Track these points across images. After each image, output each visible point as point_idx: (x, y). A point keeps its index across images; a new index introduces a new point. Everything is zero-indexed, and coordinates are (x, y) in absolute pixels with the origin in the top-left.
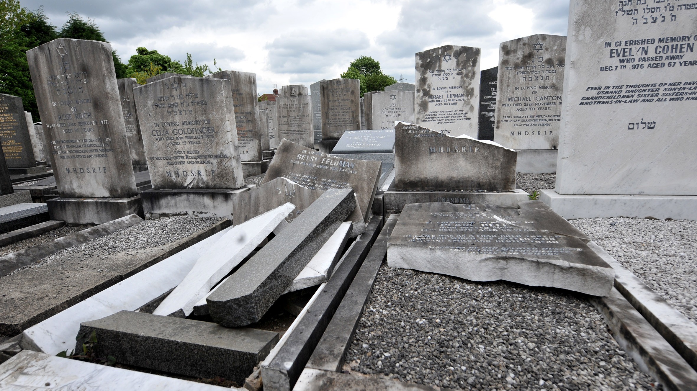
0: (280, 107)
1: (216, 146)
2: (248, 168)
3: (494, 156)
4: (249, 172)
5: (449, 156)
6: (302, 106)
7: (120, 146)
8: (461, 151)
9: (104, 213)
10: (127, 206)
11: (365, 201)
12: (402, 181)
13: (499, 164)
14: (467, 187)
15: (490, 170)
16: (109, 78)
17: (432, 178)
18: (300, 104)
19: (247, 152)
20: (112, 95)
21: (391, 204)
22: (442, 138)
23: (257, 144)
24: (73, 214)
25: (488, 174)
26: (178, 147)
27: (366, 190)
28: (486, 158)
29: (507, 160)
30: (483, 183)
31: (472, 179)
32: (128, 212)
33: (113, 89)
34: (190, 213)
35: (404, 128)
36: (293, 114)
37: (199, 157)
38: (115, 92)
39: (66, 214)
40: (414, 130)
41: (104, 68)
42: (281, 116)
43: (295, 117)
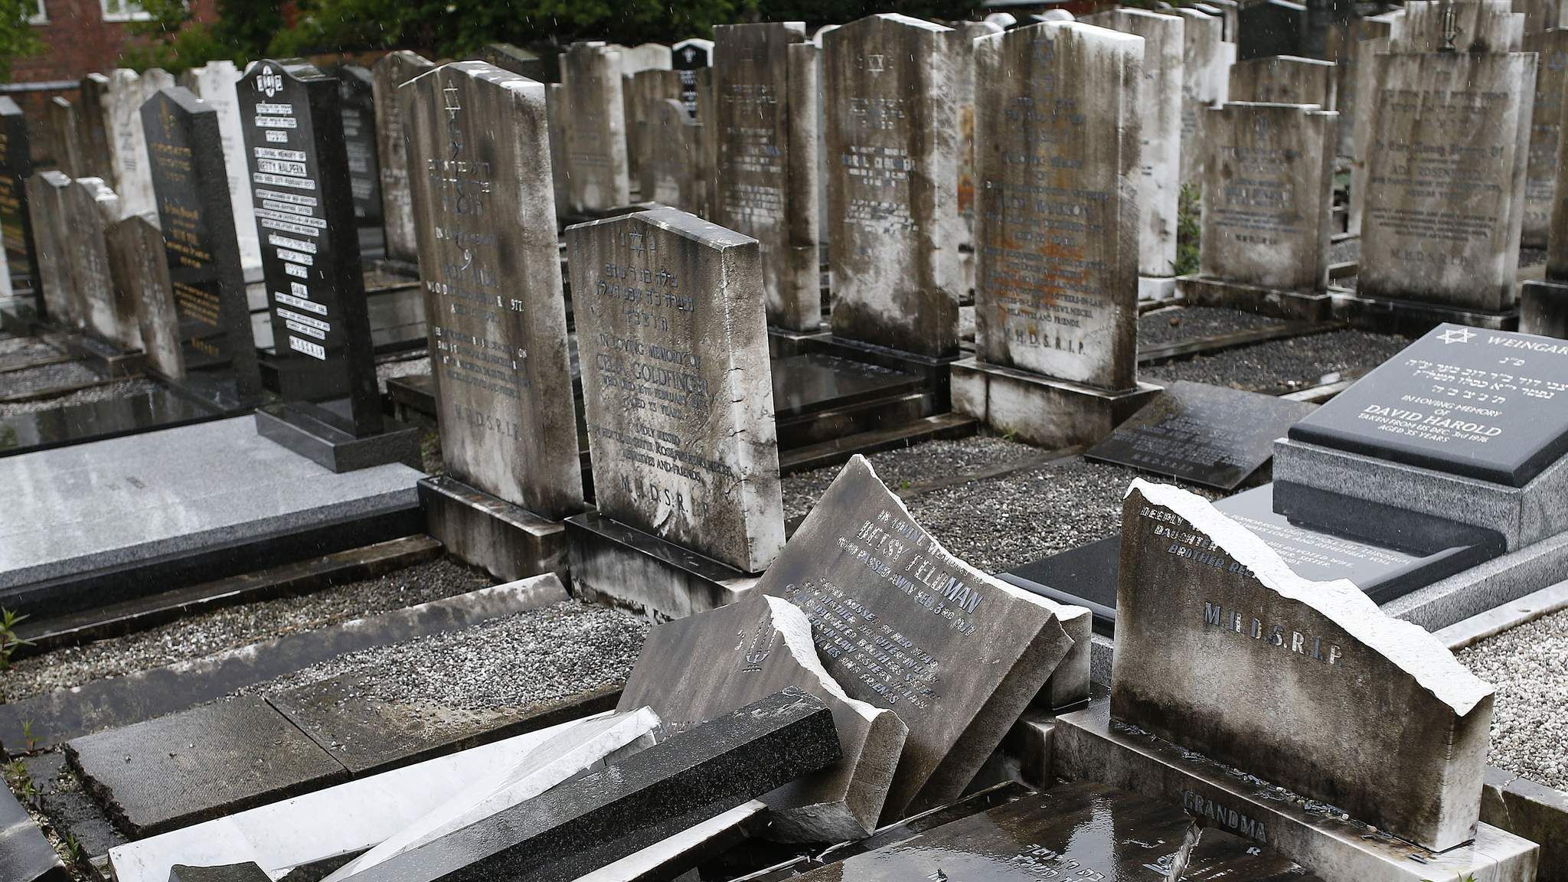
0: (1384, 101)
1: (712, 437)
2: (1072, 409)
3: (1382, 698)
4: (1073, 427)
5: (1256, 652)
6: (1478, 103)
7: (543, 375)
8: (1290, 647)
9: (503, 551)
10: (540, 548)
11: (946, 736)
12: (1126, 690)
13: (1395, 732)
14: (1296, 780)
15: (1367, 745)
16: (531, 187)
17: (1205, 711)
18: (1469, 94)
19: (1081, 346)
20: (533, 232)
21: (1069, 762)
22: (1243, 583)
23: (1113, 323)
24: (456, 531)
25: (1362, 758)
26: (641, 412)
27: (964, 702)
28: (1358, 696)
29: (1420, 727)
30: (1344, 783)
31: (1314, 757)
32: (542, 564)
33: (539, 215)
34: (650, 611)
35: (1146, 512)
36: (1437, 136)
37: (680, 455)
38: (546, 221)
39: (445, 527)
40: (1171, 527)
41: (519, 161)
42: (1385, 142)
43: (1441, 150)
